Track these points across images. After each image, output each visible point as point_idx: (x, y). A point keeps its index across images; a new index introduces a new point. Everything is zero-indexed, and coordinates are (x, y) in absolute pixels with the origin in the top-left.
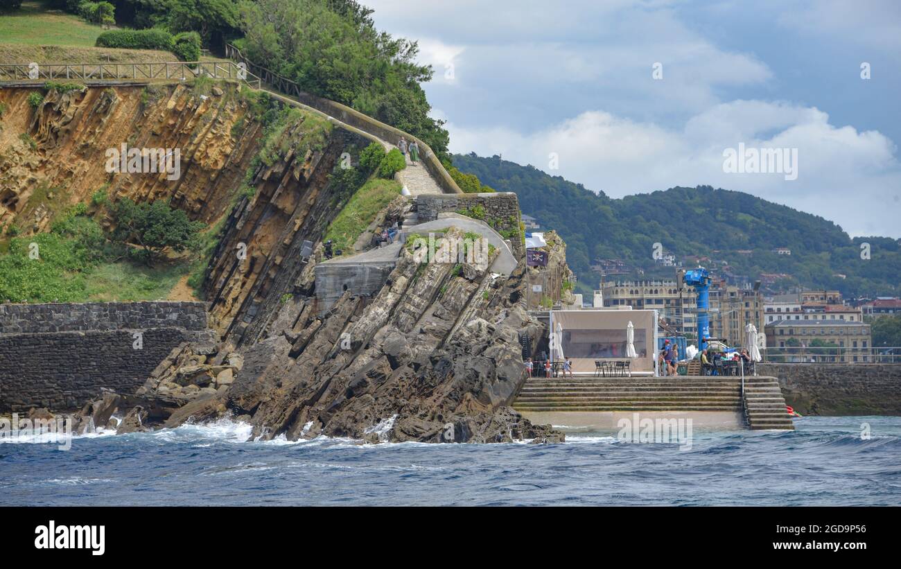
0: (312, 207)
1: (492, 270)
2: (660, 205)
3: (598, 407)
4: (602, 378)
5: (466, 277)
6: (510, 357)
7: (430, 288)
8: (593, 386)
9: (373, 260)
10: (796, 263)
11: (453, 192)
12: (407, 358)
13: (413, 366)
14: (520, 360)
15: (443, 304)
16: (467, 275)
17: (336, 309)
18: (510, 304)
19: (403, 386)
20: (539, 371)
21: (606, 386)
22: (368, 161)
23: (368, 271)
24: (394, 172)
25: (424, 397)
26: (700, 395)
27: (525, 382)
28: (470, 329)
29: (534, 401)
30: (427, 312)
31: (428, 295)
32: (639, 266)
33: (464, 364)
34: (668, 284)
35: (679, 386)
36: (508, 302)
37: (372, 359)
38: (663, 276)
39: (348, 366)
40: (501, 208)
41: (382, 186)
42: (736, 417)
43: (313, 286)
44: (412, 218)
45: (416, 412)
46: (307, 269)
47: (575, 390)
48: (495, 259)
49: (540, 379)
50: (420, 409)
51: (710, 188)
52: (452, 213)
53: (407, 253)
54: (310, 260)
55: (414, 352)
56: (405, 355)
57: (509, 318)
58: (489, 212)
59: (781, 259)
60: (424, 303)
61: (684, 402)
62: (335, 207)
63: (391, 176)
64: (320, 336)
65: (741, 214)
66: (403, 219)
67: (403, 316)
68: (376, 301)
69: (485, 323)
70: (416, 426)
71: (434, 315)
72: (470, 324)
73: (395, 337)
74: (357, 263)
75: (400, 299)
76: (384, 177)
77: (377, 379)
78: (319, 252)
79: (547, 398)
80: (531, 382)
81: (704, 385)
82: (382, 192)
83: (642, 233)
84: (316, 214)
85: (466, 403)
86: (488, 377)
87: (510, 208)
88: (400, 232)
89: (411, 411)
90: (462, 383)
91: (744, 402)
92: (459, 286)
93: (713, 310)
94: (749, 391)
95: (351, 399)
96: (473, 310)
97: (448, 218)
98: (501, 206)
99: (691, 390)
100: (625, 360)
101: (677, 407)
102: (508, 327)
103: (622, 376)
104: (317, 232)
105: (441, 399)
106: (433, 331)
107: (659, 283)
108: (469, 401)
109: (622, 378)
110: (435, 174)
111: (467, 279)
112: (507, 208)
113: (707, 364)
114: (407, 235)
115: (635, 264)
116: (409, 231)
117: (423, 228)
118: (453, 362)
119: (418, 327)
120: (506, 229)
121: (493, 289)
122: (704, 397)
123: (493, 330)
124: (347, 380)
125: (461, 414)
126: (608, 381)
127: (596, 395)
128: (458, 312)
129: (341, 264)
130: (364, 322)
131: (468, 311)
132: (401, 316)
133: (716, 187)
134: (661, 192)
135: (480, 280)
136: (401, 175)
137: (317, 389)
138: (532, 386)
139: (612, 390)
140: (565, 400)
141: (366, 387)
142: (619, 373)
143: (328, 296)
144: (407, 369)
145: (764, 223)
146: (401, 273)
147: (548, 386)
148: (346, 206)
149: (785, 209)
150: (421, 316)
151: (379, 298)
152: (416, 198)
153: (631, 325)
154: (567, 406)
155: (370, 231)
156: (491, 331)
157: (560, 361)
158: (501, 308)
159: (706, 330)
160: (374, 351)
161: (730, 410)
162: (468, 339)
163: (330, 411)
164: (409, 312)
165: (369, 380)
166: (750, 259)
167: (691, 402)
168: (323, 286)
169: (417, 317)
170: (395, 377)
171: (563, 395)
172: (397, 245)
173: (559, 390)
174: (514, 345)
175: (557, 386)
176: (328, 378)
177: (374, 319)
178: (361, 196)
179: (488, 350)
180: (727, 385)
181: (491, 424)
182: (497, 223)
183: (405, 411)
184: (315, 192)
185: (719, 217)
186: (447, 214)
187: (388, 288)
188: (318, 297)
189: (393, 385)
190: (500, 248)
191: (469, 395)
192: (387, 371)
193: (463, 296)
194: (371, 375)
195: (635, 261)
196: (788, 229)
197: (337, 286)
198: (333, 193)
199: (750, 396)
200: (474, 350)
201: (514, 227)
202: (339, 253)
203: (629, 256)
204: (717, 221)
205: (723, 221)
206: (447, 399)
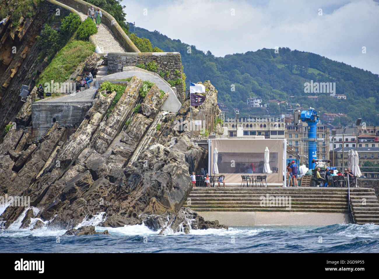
0: (24, 60)
1: (162, 109)
2: (252, 62)
3: (244, 209)
4: (246, 188)
5: (144, 114)
6: (181, 172)
7: (118, 121)
8: (240, 193)
9: (75, 101)
10: (350, 106)
11: (133, 51)
12: (104, 172)
13: (108, 178)
14: (188, 175)
15: (127, 133)
16: (145, 112)
17: (48, 136)
18: (178, 134)
19: (102, 192)
20: (200, 182)
21: (250, 193)
22: (68, 27)
23: (71, 108)
24: (89, 36)
25: (121, 200)
26: (318, 200)
27: (191, 190)
28: (152, 152)
29: (197, 203)
30: (116, 139)
31: (117, 126)
32: (235, 107)
33: (150, 177)
34: (260, 120)
35: (302, 194)
36: (177, 133)
37: (78, 173)
38: (253, 115)
39: (61, 177)
40: (169, 64)
41: (81, 46)
42: (344, 217)
43: (30, 118)
44: (103, 70)
45: (118, 211)
46: (25, 106)
47: (227, 196)
48: (165, 101)
49: (202, 188)
50: (120, 209)
51: (288, 50)
52: (133, 67)
53: (101, 95)
54: (28, 99)
55: (109, 168)
56: (103, 170)
57: (178, 144)
58: (161, 66)
59: (339, 103)
60: (114, 132)
61: (306, 206)
62: (43, 60)
63: (86, 39)
64: (35, 156)
65: (310, 69)
66: (97, 70)
67: (99, 142)
68: (79, 131)
69: (162, 147)
70: (119, 221)
71: (121, 141)
72: (152, 148)
73: (95, 157)
74: (63, 103)
75: (97, 129)
76: (81, 39)
77: (83, 187)
78: (34, 94)
79: (207, 202)
80: (195, 190)
81: (320, 194)
82: (80, 50)
83: (238, 83)
84: (27, 66)
85: (152, 205)
86: (167, 186)
87: (176, 64)
88: (94, 80)
89: (114, 210)
90: (149, 191)
91: (350, 206)
92: (139, 120)
93: (319, 139)
94: (353, 198)
95: (65, 202)
96: (149, 138)
97: (130, 70)
98: (169, 62)
99: (311, 197)
100: (262, 175)
101: (301, 209)
102: (177, 150)
103: (261, 186)
104: (29, 79)
105: (134, 202)
106: (121, 152)
107: (253, 120)
108: (154, 203)
109: (261, 188)
110: (118, 37)
111: (145, 115)
112: (174, 63)
113: (320, 178)
114: (100, 82)
115: (233, 105)
116: (102, 79)
117: (112, 77)
118: (142, 175)
119: (110, 150)
120: (173, 79)
121: (163, 123)
122: (321, 202)
123: (168, 152)
124: (61, 188)
125: (148, 213)
126: (251, 190)
127: (242, 200)
128: (139, 139)
129: (51, 103)
130: (72, 146)
131: (146, 138)
132: (97, 141)
133: (292, 49)
134: (252, 52)
135: (154, 116)
136: (93, 38)
137: (39, 194)
138: (196, 193)
139: (254, 196)
140: (220, 203)
141: (75, 193)
142: (259, 184)
143: (41, 126)
144: (104, 180)
145: (327, 76)
146: (97, 110)
147: (208, 193)
148: (53, 60)
149: (343, 65)
150: (112, 141)
151: (81, 128)
152: (107, 55)
153: (267, 149)
154: (221, 208)
155: (72, 79)
156: (167, 153)
157: (216, 175)
158: (172, 136)
159: (314, 154)
160: (79, 166)
161: (340, 212)
162: (151, 159)
163: (49, 210)
164: (103, 138)
165: (77, 188)
166: (316, 103)
167: (311, 206)
168: (38, 119)
169: (109, 142)
170: (96, 186)
171: (219, 200)
172: (92, 90)
173: (216, 196)
174: (183, 163)
175: (214, 193)
176: (47, 186)
177: (79, 144)
178: (65, 53)
179: (166, 166)
180: (337, 194)
181: (176, 220)
182: (166, 74)
183: (110, 210)
184: (26, 48)
185: (294, 71)
186: (129, 67)
187: (87, 121)
188: (34, 127)
189: (95, 192)
190: (168, 93)
191: (154, 199)
192: (90, 181)
193: (142, 127)
194: (79, 184)
195: (233, 103)
196: (345, 80)
197: (48, 119)
198: (40, 50)
199: (355, 202)
200: (156, 166)
201: (179, 78)
202: (49, 95)
203: (228, 100)
204: (293, 74)
205: (297, 74)
206: (139, 202)
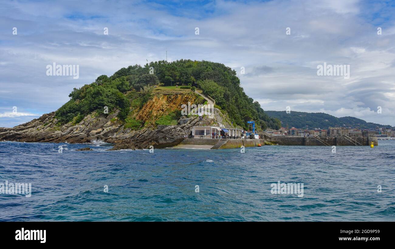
153: (205, 129)
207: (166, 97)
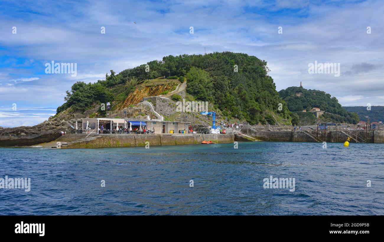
207: (148, 89)
